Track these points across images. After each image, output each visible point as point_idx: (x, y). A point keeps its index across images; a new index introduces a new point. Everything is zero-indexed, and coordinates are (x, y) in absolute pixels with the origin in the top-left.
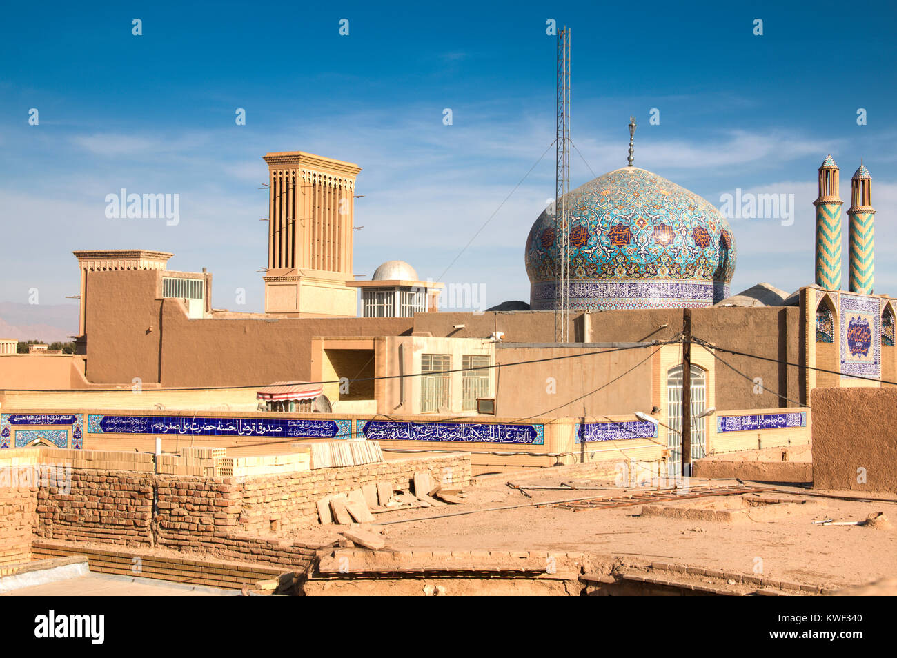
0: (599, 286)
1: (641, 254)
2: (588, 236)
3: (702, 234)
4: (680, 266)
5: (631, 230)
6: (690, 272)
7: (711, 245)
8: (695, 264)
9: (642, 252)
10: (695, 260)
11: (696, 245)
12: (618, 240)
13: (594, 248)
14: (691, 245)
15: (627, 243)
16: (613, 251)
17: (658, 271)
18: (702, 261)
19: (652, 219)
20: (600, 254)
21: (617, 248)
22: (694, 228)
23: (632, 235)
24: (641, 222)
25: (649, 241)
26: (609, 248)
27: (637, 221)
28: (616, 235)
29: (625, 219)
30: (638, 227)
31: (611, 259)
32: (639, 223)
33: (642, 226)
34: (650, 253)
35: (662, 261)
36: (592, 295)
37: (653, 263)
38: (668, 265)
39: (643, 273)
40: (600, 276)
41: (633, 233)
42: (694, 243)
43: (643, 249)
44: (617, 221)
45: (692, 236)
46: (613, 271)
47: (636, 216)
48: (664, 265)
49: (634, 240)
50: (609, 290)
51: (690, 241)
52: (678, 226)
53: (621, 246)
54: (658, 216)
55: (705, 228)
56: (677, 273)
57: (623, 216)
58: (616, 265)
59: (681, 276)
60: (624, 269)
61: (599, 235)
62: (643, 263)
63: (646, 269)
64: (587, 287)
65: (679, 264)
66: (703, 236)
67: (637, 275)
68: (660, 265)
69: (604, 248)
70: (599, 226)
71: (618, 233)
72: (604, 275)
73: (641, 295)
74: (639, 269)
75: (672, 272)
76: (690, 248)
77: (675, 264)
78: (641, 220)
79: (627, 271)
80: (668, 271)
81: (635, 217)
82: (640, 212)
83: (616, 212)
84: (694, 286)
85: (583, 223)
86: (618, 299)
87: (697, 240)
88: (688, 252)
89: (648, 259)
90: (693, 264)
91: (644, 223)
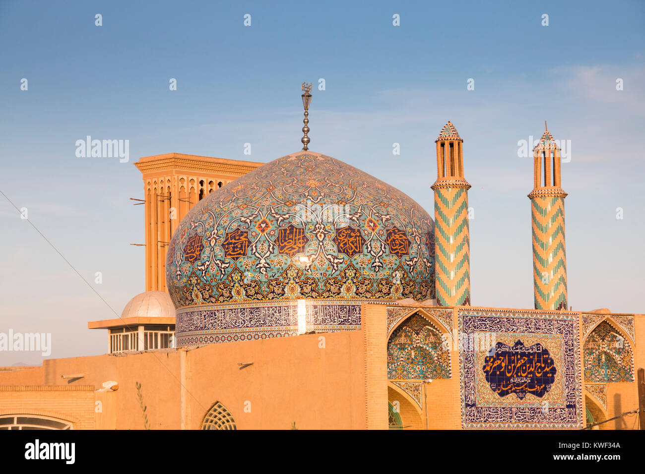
0: (217, 314)
1: (261, 268)
2: (202, 247)
3: (351, 237)
4: (315, 282)
5: (250, 236)
6: (334, 289)
7: (365, 251)
8: (339, 278)
9: (261, 265)
10: (338, 272)
11: (339, 251)
12: (234, 251)
13: (207, 263)
14: (331, 252)
15: (244, 254)
16: (227, 265)
17: (286, 290)
18: (350, 273)
19: (277, 220)
20: (213, 270)
21: (232, 262)
22: (337, 230)
23: (250, 242)
24: (263, 226)
25: (271, 250)
26: (223, 262)
27: (258, 223)
28: (231, 243)
29: (245, 222)
30: (258, 231)
31: (226, 277)
32: (260, 227)
33: (263, 231)
34: (272, 266)
35: (289, 275)
36: (210, 326)
37: (276, 280)
38: (297, 280)
39: (265, 293)
40: (217, 300)
41: (252, 240)
42: (335, 248)
43: (263, 261)
44: (234, 226)
45: (334, 240)
46: (230, 293)
47: (259, 218)
48: (292, 281)
49: (252, 250)
50: (228, 319)
51: (329, 247)
52: (313, 227)
53: (237, 258)
54: (287, 216)
55: (357, 228)
56: (312, 290)
57: (243, 219)
58: (232, 284)
59: (320, 295)
60: (242, 289)
61: (212, 245)
62: (264, 279)
63: (268, 287)
64: (205, 316)
65: (313, 279)
66: (352, 239)
67: (260, 296)
68: (286, 281)
69: (218, 262)
70: (214, 233)
71: (233, 241)
72: (221, 299)
73: (265, 324)
74: (260, 288)
75: (305, 290)
76: (330, 257)
77: (308, 278)
78: (264, 222)
79: (247, 292)
80: (299, 289)
81: (256, 219)
82: (265, 212)
83: (237, 213)
84: (342, 308)
85: (199, 230)
86: (238, 330)
87: (341, 245)
88: (327, 262)
89: (270, 274)
90: (335, 278)
91: (267, 226)
